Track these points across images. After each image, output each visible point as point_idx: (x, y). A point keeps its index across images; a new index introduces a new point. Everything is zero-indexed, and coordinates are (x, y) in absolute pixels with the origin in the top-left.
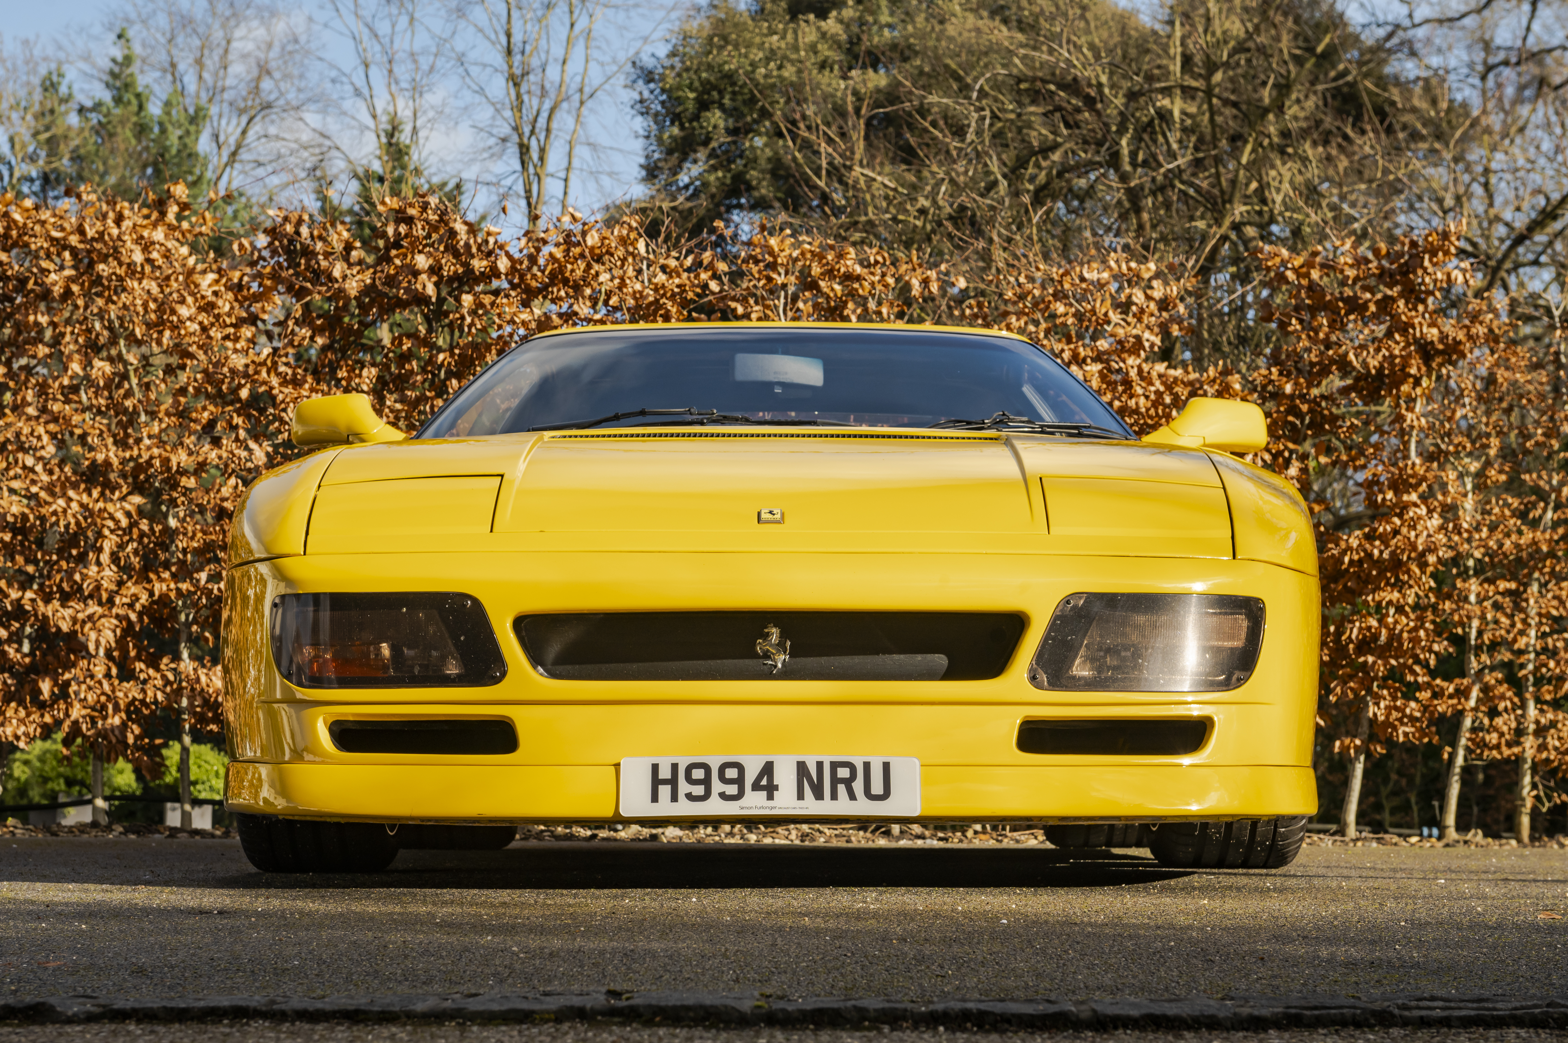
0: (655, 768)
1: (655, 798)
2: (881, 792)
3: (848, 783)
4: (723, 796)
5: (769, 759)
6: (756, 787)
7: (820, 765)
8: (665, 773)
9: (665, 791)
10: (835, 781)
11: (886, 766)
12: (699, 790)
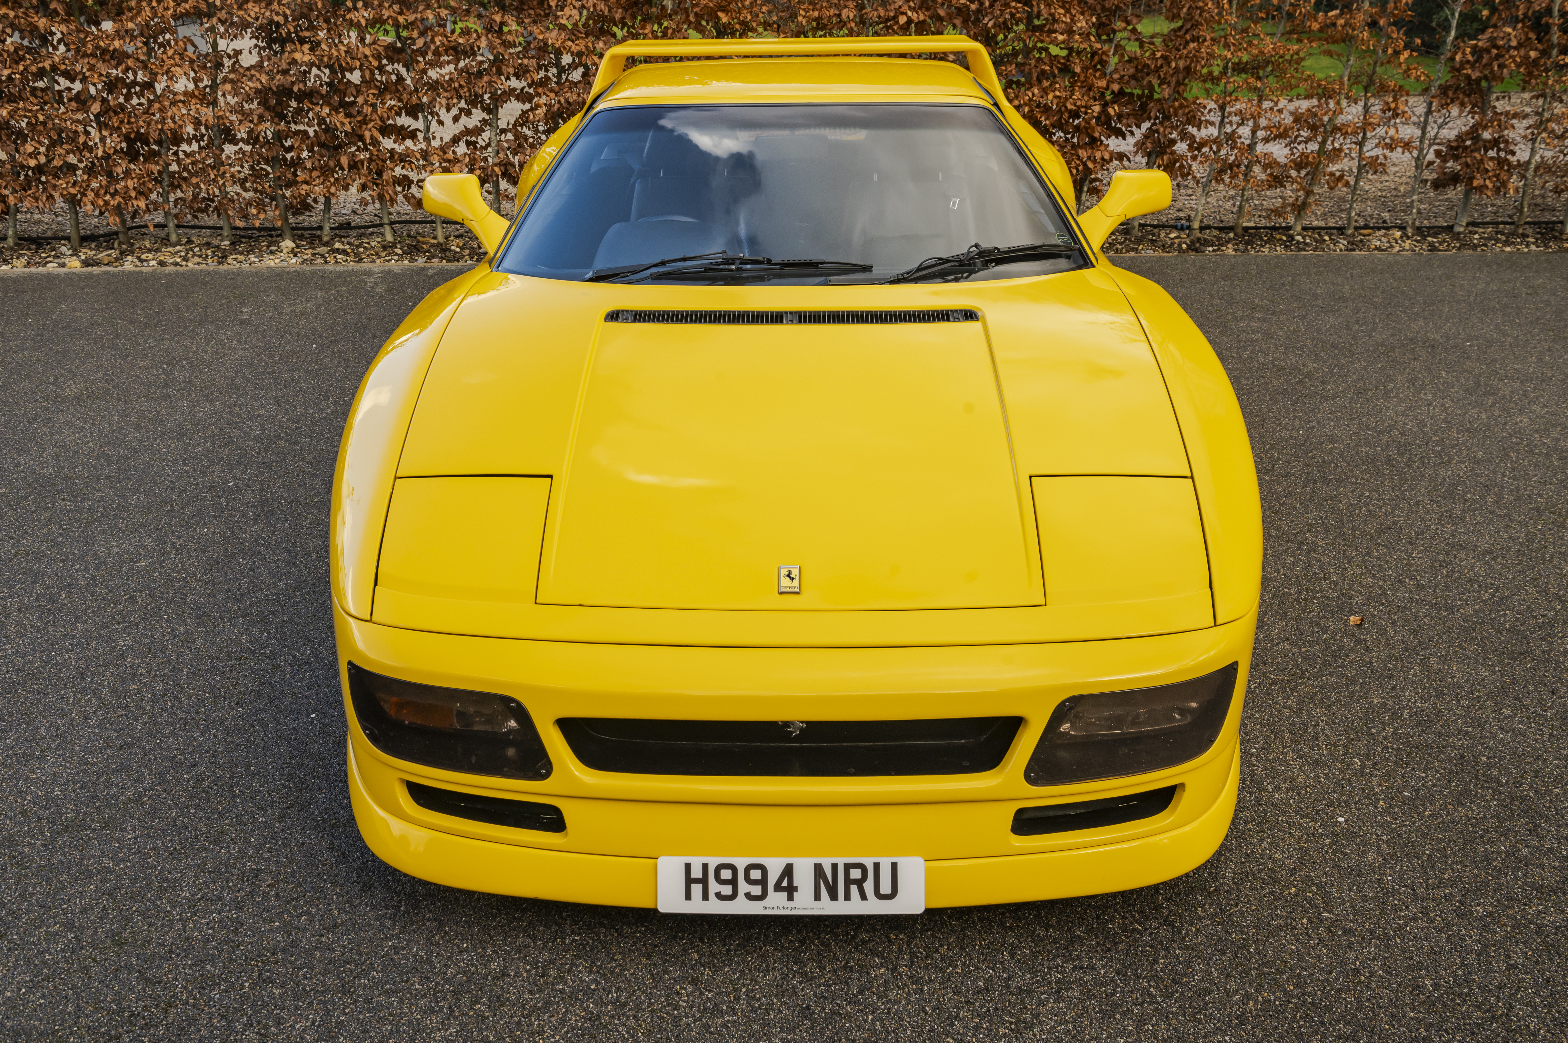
0: (688, 867)
1: (688, 896)
2: (889, 892)
3: (860, 883)
4: (748, 896)
5: (790, 861)
6: (778, 888)
7: (835, 867)
8: (696, 873)
9: (697, 889)
10: (848, 881)
11: (894, 866)
12: (727, 890)
